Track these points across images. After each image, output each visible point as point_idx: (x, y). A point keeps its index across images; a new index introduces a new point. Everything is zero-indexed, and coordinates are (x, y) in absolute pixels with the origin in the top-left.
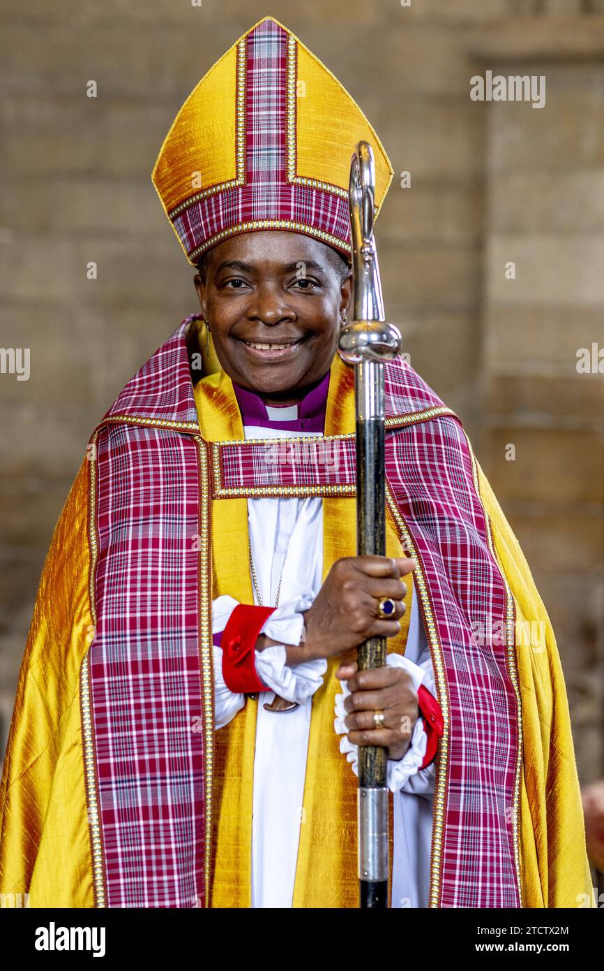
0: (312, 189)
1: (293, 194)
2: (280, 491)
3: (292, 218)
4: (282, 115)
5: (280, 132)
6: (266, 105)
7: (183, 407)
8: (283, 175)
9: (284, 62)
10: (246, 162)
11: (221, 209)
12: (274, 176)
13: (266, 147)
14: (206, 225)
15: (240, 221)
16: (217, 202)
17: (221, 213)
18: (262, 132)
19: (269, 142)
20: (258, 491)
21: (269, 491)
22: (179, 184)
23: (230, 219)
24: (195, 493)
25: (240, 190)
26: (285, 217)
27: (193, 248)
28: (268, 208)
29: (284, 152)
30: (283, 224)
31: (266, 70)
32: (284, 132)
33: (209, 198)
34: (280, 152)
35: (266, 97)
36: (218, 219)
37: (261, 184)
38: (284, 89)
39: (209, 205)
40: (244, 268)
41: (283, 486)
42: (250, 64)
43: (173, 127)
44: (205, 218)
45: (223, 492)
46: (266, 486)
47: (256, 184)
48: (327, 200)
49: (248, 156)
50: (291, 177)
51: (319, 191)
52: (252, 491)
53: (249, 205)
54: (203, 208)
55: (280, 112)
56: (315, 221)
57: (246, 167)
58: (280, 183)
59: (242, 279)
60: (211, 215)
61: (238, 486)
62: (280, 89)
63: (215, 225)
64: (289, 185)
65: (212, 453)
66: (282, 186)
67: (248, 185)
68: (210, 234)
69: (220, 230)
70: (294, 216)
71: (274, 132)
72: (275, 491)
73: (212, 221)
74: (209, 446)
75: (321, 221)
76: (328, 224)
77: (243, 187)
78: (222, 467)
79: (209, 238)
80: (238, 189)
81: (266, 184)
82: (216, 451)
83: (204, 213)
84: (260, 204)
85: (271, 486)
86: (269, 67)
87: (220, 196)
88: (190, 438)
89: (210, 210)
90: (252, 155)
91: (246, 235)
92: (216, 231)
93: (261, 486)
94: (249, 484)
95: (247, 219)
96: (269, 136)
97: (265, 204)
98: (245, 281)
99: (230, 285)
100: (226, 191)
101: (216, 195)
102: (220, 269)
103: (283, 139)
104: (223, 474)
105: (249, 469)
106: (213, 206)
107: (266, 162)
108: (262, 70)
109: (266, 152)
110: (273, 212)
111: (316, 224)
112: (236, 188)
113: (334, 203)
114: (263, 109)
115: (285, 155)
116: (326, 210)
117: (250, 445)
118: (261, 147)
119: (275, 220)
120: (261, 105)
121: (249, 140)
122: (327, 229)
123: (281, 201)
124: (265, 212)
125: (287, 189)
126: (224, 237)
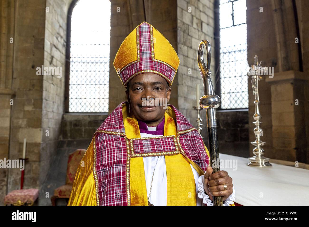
0: (159, 62)
1: (154, 64)
2: (152, 154)
3: (154, 70)
4: (150, 44)
5: (149, 48)
6: (145, 42)
7: (120, 128)
8: (151, 59)
9: (149, 32)
10: (140, 56)
11: (133, 68)
12: (148, 59)
13: (146, 52)
14: (129, 74)
15: (139, 71)
16: (132, 67)
17: (133, 70)
18: (144, 48)
19: (146, 51)
20: (146, 155)
21: (149, 154)
22: (121, 64)
23: (136, 71)
24: (126, 156)
25: (139, 63)
26: (152, 69)
27: (125, 81)
28: (147, 67)
29: (151, 53)
30: (152, 71)
31: (145, 34)
32: (150, 48)
33: (129, 66)
34: (150, 53)
35: (145, 40)
36: (132, 71)
37: (145, 61)
38: (150, 38)
39: (130, 68)
40: (141, 84)
41: (153, 153)
42: (140, 32)
43: (119, 49)
44: (128, 72)
45: (135, 155)
46: (148, 153)
47: (143, 61)
48: (163, 66)
49: (141, 54)
50: (153, 60)
51: (161, 63)
52: (144, 155)
53: (141, 67)
54: (128, 69)
55: (149, 43)
56: (160, 71)
57: (140, 57)
58: (150, 61)
59: (140, 88)
60: (130, 71)
61: (139, 154)
62: (149, 38)
63: (132, 73)
64: (153, 61)
65: (130, 142)
66: (151, 61)
67: (141, 61)
68: (130, 76)
69: (133, 74)
70: (155, 69)
71: (148, 48)
72: (151, 154)
73: (130, 72)
74: (129, 140)
75: (162, 71)
76: (164, 72)
77: (139, 62)
78: (134, 147)
79: (130, 77)
80: (138, 63)
81: (146, 61)
82: (131, 142)
83: (128, 70)
84: (145, 66)
85: (149, 153)
86: (145, 33)
87: (133, 65)
88: (123, 137)
89: (130, 69)
90: (142, 54)
91: (141, 75)
92: (132, 75)
93: (146, 153)
94: (142, 152)
95: (141, 70)
96: (146, 49)
97: (146, 66)
98: (141, 88)
99: (136, 90)
100: (135, 63)
101: (132, 65)
102: (133, 85)
103: (150, 50)
104: (134, 149)
105: (142, 147)
106: (131, 68)
107: (146, 55)
108: (144, 34)
109: (146, 53)
110: (149, 68)
111: (161, 72)
112: (138, 62)
113: (165, 67)
114: (144, 43)
115: (151, 54)
116: (163, 69)
117: (142, 140)
118: (144, 52)
119: (149, 70)
120: (144, 42)
121: (141, 50)
122: (164, 74)
123: (151, 65)
124: (146, 68)
125: (152, 62)
126: (134, 76)
